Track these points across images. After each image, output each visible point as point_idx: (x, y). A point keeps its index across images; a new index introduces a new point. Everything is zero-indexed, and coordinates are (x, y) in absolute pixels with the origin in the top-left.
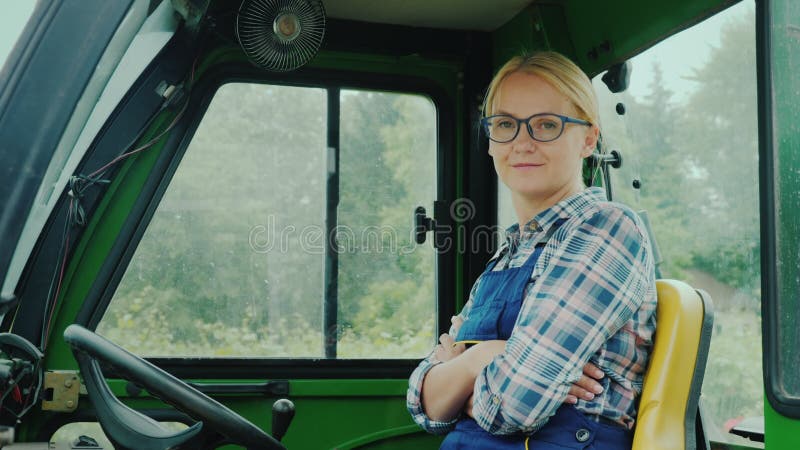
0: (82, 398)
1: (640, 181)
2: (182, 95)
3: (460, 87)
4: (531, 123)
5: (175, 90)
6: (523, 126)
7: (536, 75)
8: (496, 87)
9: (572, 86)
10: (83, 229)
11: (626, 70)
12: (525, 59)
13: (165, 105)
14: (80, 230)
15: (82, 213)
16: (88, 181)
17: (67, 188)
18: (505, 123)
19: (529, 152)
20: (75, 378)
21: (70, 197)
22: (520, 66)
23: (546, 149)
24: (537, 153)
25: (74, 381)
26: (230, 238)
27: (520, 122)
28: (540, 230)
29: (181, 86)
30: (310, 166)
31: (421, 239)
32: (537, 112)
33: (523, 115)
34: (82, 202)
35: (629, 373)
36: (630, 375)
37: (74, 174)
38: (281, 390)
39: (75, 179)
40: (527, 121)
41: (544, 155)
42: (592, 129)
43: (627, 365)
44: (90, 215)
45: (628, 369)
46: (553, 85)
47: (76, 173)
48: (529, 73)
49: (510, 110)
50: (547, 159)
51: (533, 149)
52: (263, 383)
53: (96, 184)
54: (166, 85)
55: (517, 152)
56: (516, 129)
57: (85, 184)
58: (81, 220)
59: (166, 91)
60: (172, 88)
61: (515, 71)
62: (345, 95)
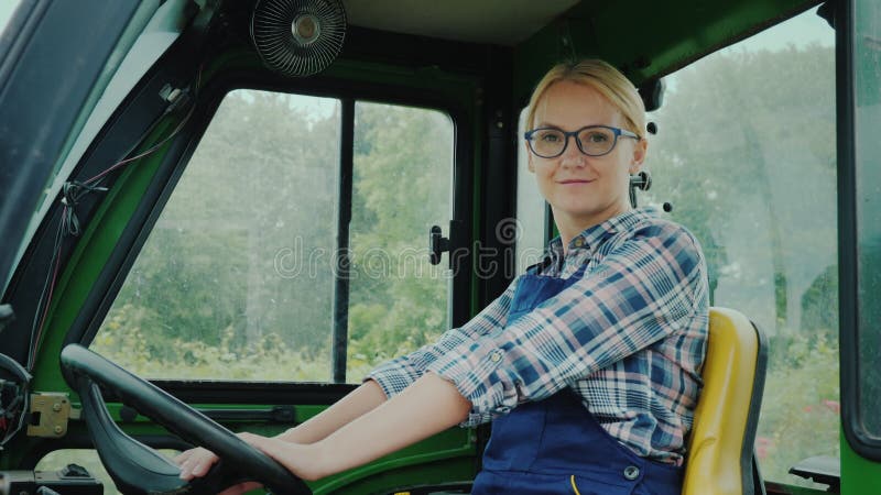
0: (71, 422)
1: (672, 204)
2: (188, 98)
3: (480, 102)
4: (580, 136)
5: (181, 94)
6: (572, 140)
7: (584, 84)
8: (540, 97)
9: (623, 97)
10: (77, 239)
11: (660, 88)
12: (571, 67)
13: (169, 110)
14: (72, 241)
15: (76, 223)
16: (84, 189)
17: (61, 194)
18: (550, 136)
19: (579, 167)
20: (64, 402)
21: (63, 205)
22: (566, 74)
23: (597, 164)
24: (587, 169)
25: (64, 405)
26: (205, 259)
27: (568, 135)
28: (587, 247)
29: (187, 90)
30: (285, 192)
31: (435, 260)
32: (587, 124)
33: (571, 128)
34: (76, 211)
35: (678, 406)
36: (680, 409)
37: (68, 180)
38: (288, 416)
39: (69, 185)
40: (575, 134)
41: (594, 171)
42: (641, 142)
43: (675, 398)
44: (84, 226)
45: (677, 402)
46: (603, 95)
47: (71, 179)
48: (577, 82)
49: (555, 122)
50: (598, 174)
51: (583, 164)
52: (268, 408)
53: (92, 192)
54: (170, 89)
55: (566, 168)
56: (564, 143)
57: (80, 192)
58: (74, 230)
59: (171, 95)
60: (177, 91)
61: (560, 80)
62: (361, 107)
